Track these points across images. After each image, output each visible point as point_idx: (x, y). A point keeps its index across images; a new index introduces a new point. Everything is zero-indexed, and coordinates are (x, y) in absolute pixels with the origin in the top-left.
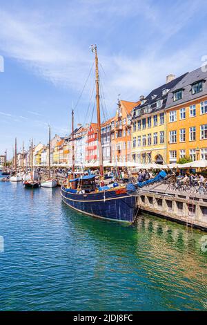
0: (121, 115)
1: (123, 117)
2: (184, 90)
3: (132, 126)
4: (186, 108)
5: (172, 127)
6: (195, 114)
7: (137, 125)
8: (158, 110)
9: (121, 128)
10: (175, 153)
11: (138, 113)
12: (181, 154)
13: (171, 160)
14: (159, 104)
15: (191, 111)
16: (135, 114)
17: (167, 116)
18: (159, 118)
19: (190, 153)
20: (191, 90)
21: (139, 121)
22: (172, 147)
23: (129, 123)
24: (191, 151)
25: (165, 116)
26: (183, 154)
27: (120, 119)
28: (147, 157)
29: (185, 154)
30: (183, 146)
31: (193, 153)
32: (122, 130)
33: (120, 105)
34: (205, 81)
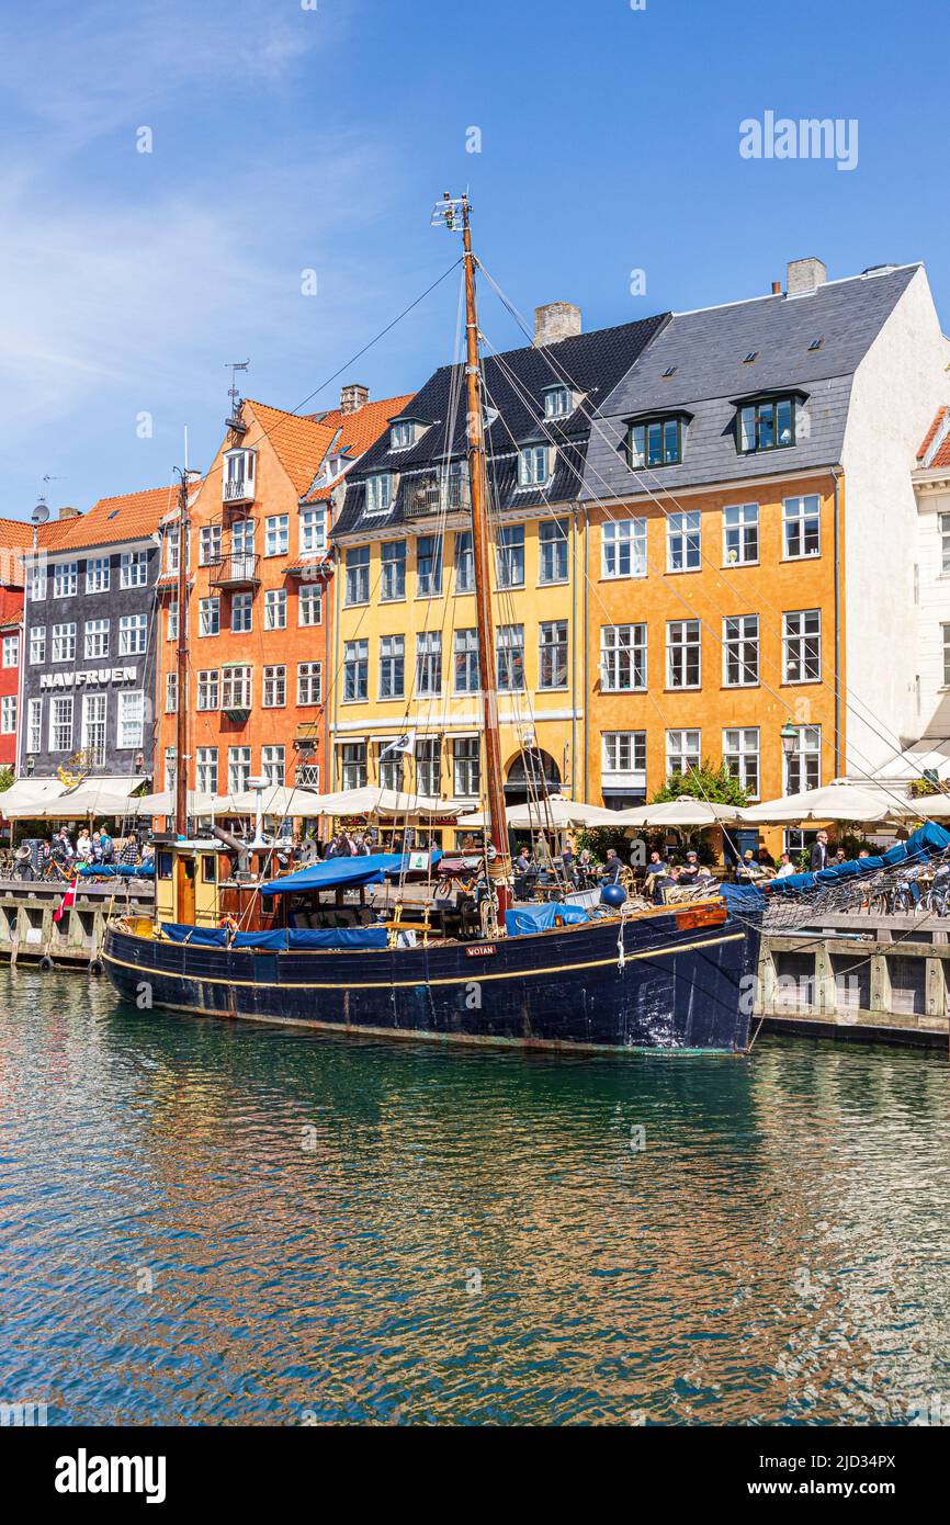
0: (249, 491)
1: (269, 507)
2: (689, 417)
3: (340, 570)
4: (705, 517)
5: (617, 604)
6: (751, 553)
7: (376, 565)
8: (531, 500)
9: (239, 571)
10: (633, 746)
11: (380, 496)
12: (670, 750)
13: (607, 782)
14: (536, 469)
15: (733, 536)
16: (356, 498)
17: (588, 543)
18: (532, 545)
19: (727, 748)
20: (733, 428)
21: (393, 550)
22: (616, 712)
23: (311, 548)
24: (733, 736)
25: (575, 539)
26: (687, 750)
27: (237, 513)
28: (446, 760)
29: (693, 752)
30: (685, 707)
31: (744, 749)
32: (251, 587)
33: (239, 431)
34: (804, 397)
